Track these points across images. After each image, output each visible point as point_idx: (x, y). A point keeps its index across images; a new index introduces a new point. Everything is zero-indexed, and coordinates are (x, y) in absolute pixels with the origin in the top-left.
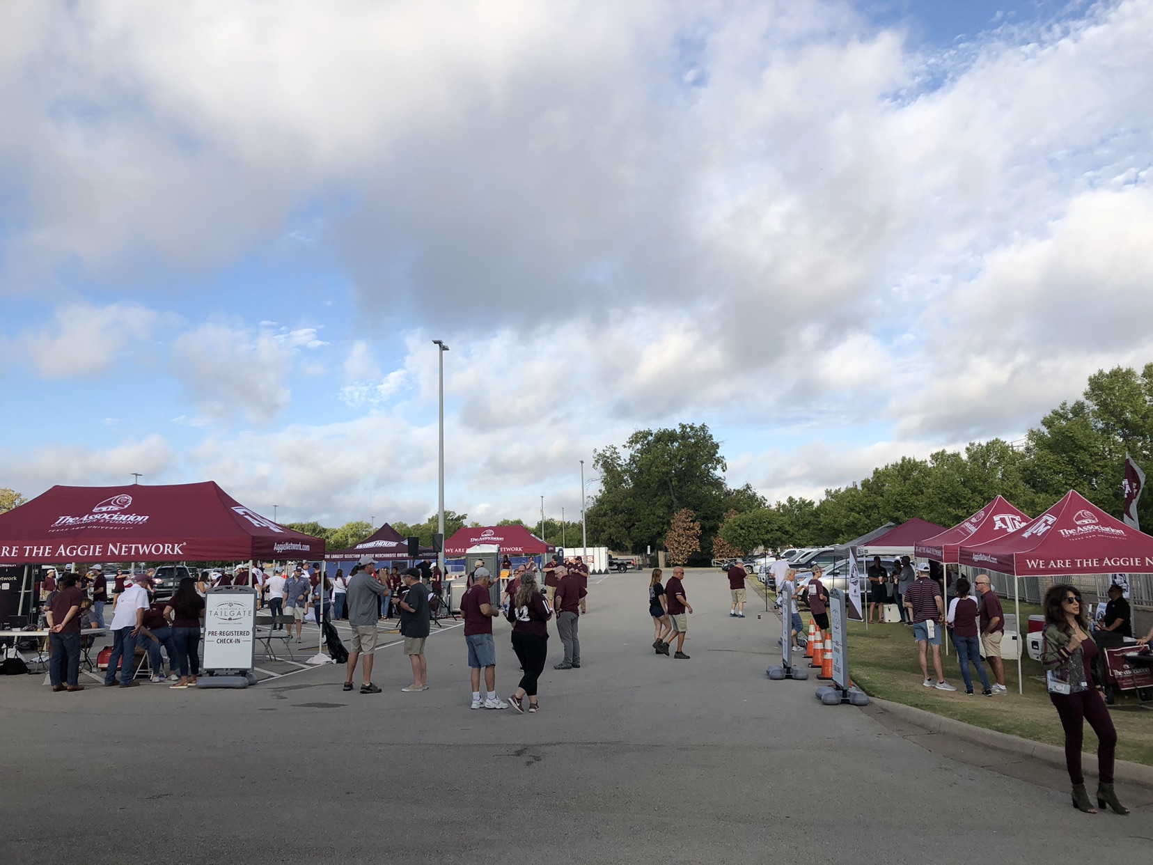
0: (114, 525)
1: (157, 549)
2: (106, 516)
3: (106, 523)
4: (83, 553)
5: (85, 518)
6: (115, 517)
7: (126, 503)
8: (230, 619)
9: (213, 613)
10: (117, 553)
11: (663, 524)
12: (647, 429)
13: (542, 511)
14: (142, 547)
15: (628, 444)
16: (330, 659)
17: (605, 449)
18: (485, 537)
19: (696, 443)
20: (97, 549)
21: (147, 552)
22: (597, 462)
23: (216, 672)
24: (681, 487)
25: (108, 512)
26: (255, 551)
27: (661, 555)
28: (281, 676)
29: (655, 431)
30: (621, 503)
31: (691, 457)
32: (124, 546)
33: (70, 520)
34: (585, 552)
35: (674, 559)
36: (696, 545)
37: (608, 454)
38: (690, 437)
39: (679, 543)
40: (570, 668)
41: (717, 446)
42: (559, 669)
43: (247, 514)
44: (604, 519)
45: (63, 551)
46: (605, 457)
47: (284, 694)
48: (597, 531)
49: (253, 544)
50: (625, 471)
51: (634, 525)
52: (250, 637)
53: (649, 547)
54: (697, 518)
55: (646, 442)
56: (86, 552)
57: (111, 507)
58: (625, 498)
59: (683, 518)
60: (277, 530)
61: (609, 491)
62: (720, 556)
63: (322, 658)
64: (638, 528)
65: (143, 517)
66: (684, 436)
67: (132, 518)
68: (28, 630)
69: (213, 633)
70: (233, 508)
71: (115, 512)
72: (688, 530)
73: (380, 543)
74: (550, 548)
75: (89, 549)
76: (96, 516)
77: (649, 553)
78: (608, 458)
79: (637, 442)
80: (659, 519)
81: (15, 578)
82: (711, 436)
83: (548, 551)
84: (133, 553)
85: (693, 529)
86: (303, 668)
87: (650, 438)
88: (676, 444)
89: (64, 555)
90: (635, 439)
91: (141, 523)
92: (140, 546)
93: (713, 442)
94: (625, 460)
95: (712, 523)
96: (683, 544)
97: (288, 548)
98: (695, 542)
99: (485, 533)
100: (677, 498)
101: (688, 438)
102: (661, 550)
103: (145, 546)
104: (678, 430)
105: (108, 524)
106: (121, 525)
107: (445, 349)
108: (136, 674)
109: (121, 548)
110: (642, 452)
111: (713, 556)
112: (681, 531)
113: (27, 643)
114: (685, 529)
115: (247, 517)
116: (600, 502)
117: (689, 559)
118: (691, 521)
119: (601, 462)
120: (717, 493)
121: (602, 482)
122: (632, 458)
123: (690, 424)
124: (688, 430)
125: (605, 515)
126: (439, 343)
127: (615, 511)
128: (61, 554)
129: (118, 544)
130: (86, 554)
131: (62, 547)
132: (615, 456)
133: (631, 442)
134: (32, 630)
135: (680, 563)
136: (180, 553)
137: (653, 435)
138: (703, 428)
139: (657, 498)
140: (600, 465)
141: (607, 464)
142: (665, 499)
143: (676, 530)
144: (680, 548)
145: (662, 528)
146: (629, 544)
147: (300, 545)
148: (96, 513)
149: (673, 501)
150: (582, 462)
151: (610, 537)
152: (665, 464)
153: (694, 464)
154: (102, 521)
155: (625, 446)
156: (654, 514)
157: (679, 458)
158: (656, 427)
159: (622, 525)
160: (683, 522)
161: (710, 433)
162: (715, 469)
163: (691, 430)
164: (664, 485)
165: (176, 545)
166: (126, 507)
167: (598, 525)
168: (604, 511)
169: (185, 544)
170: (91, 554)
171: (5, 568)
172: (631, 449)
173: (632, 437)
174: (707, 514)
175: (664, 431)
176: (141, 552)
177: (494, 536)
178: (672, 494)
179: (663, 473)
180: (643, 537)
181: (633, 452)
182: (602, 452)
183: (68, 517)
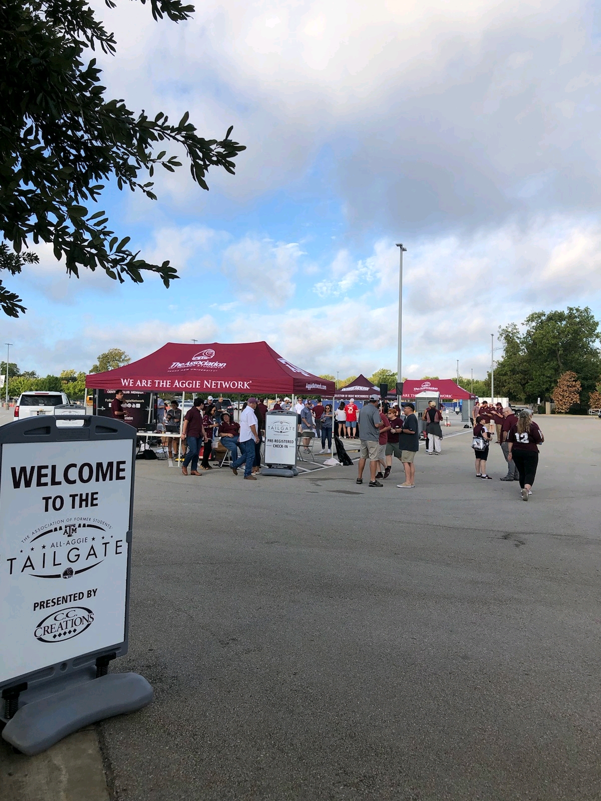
0: (206, 368)
1: (234, 385)
2: (201, 363)
3: (201, 367)
4: (189, 385)
5: (188, 364)
6: (206, 363)
7: (211, 354)
8: (281, 432)
9: (270, 428)
10: (209, 386)
11: (551, 382)
12: (541, 311)
13: (457, 370)
14: (225, 383)
15: (526, 322)
16: (339, 463)
17: (508, 326)
18: (424, 387)
19: (580, 322)
20: (198, 384)
21: (228, 387)
22: (501, 335)
23: (273, 466)
24: (566, 355)
25: (202, 360)
26: (296, 388)
27: (548, 405)
28: (310, 471)
29: (547, 313)
30: (518, 366)
31: (576, 333)
32: (213, 382)
33: (179, 365)
34: (493, 401)
35: (558, 408)
36: (576, 398)
37: (510, 330)
38: (576, 317)
39: (563, 396)
40: (512, 480)
41: (597, 324)
42: (504, 480)
43: (287, 364)
44: (505, 378)
45: (177, 384)
46: (507, 332)
47: (319, 483)
48: (499, 386)
49: (294, 383)
50: (522, 343)
51: (527, 382)
52: (294, 444)
53: (539, 399)
54: (578, 379)
55: (540, 321)
56: (191, 385)
57: (203, 357)
58: (522, 363)
59: (567, 378)
60: (306, 375)
61: (509, 357)
62: (596, 407)
63: (334, 461)
64: (531, 385)
65: (223, 364)
66: (571, 316)
67: (216, 364)
68: (157, 433)
69: (271, 441)
70: (278, 359)
71: (206, 360)
72: (571, 387)
73: (358, 388)
74: (472, 397)
75: (192, 383)
76: (195, 363)
77: (539, 403)
78: (510, 332)
79: (533, 321)
80: (548, 379)
81: (143, 401)
82: (593, 317)
83: (471, 399)
84: (219, 387)
85: (575, 386)
86: (323, 467)
87: (543, 318)
88: (564, 323)
89: (178, 386)
90: (531, 319)
91: (222, 368)
92: (223, 382)
93: (594, 321)
94: (523, 334)
95: (590, 382)
96: (566, 397)
97: (314, 387)
98: (576, 396)
99: (424, 384)
100: (563, 364)
101: (574, 318)
102: (548, 401)
103: (226, 383)
104: (566, 312)
105: (202, 368)
106: (209, 369)
107: (404, 250)
108: (222, 463)
109: (211, 383)
110: (536, 328)
111: (590, 407)
112: (565, 388)
113: (156, 441)
114: (568, 386)
115: (287, 365)
116: (502, 365)
117: (570, 409)
118: (574, 381)
119: (504, 336)
120: (595, 360)
121: (505, 350)
122: (529, 333)
123: (577, 307)
124: (575, 311)
125: (505, 374)
126: (401, 246)
127: (513, 372)
128: (176, 386)
129: (210, 381)
130: (191, 386)
131: (177, 381)
132: (515, 331)
133: (528, 321)
134: (159, 433)
135: (563, 411)
136: (248, 388)
137: (546, 316)
138: (586, 310)
139: (547, 363)
140: (503, 337)
141: (509, 338)
142: (553, 364)
143: (562, 387)
144: (564, 400)
145: (550, 385)
146: (522, 396)
147: (321, 386)
148: (194, 361)
149: (559, 366)
150: (492, 335)
151: (509, 391)
152: (554, 337)
153: (578, 338)
154: (199, 366)
155: (523, 324)
156: (544, 375)
157: (566, 333)
158: (548, 310)
159: (518, 383)
160: (567, 381)
161: (592, 314)
162: (594, 342)
163: (577, 312)
164: (553, 353)
165: (245, 383)
166: (212, 357)
167: (500, 382)
168: (505, 371)
169: (251, 382)
170: (194, 387)
171: (137, 394)
172: (528, 326)
173: (529, 317)
174: (587, 375)
175: (555, 313)
176: (224, 386)
177: (430, 387)
178: (559, 360)
179: (553, 344)
180: (535, 392)
181: (529, 328)
182: (505, 328)
183: (178, 363)
